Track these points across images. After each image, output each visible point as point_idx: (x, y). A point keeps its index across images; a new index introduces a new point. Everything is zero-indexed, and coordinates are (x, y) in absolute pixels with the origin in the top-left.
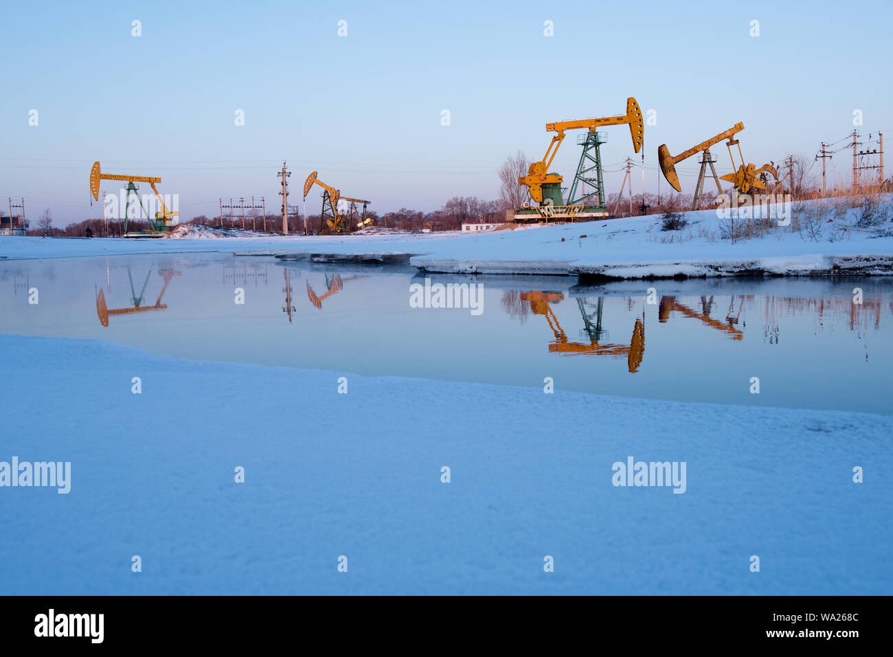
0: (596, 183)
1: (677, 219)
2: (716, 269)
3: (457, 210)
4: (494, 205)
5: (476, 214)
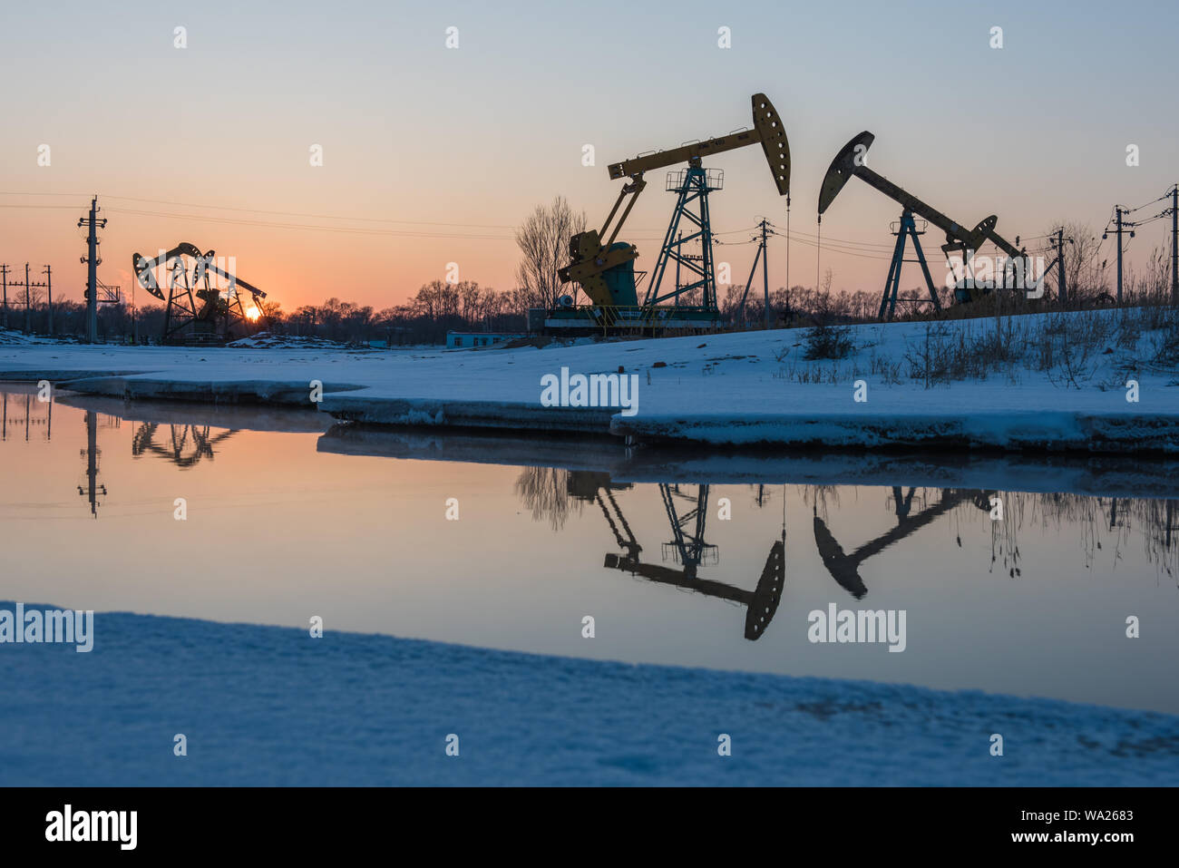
0: (700, 264)
1: (834, 337)
2: (883, 434)
3: (438, 306)
4: (511, 299)
5: (475, 314)
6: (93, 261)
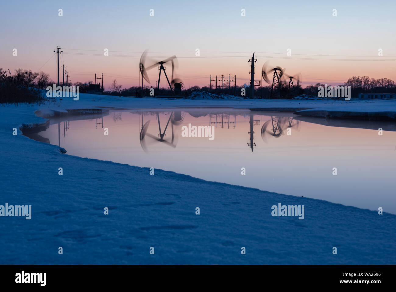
3: (355, 85)
4: (381, 82)
5: (368, 87)
6: (252, 73)
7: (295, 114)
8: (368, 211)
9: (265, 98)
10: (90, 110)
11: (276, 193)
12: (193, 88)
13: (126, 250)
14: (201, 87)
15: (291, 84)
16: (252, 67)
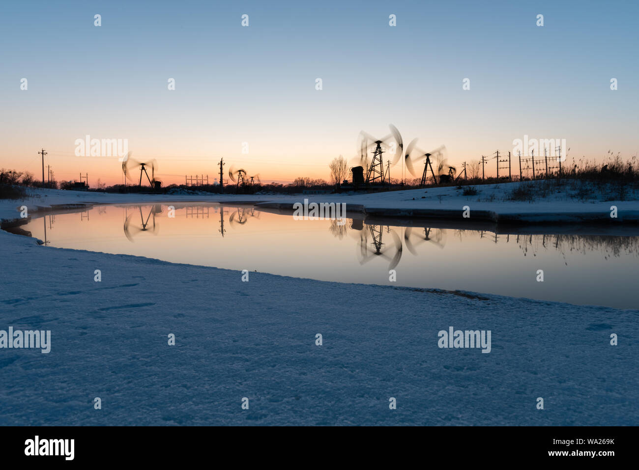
3: (300, 184)
5: (309, 186)
6: (221, 174)
7: (255, 206)
8: (299, 279)
9: (232, 193)
10: (74, 205)
11: (230, 270)
12: (172, 185)
13: (81, 331)
14: (178, 185)
15: (252, 183)
16: (221, 168)
